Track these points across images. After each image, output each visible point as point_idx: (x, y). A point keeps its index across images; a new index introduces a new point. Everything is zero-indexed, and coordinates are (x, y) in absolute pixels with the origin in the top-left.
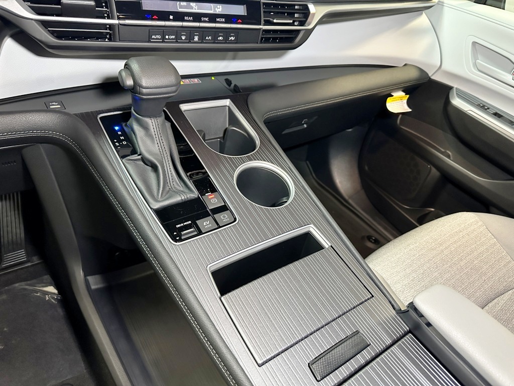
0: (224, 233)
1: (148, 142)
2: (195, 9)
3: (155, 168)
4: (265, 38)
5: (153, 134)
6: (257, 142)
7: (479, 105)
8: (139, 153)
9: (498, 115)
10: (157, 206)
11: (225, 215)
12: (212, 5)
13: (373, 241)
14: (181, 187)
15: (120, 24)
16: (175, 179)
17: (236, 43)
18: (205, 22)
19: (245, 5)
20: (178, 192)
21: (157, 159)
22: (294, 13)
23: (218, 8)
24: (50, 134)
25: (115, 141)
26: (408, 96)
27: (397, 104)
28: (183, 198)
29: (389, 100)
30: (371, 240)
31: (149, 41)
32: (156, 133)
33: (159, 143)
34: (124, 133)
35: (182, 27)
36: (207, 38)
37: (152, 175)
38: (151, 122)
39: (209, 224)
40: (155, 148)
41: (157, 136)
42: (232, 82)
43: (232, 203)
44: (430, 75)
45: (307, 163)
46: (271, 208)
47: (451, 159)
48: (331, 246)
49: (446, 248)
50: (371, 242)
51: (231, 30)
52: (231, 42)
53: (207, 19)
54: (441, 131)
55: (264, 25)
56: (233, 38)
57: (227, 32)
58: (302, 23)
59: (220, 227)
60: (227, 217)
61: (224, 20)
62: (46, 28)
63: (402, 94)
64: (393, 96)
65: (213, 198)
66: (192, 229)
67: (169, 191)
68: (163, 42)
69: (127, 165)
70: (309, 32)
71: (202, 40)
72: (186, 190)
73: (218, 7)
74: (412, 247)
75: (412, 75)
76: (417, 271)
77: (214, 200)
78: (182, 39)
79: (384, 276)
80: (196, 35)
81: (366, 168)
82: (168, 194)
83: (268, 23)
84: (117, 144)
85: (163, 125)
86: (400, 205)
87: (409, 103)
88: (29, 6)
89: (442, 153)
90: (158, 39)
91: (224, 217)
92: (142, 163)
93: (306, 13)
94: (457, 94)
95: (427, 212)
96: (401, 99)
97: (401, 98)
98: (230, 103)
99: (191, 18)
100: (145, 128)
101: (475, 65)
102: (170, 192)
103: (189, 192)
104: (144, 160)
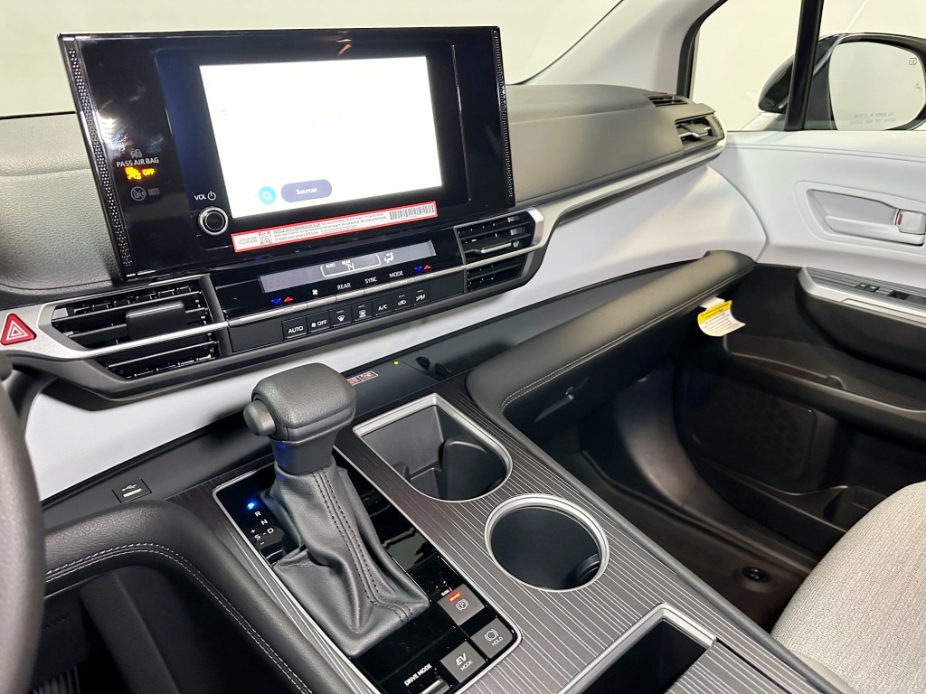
0: (500, 671)
1: (316, 519)
2: (351, 269)
3: (336, 567)
4: (472, 281)
5: (322, 501)
6: (506, 460)
7: (858, 287)
8: (300, 545)
9: (899, 295)
10: (357, 648)
11: (493, 631)
12: (377, 255)
13: (757, 577)
14: (393, 594)
15: (232, 327)
16: (378, 580)
17: (428, 303)
18: (372, 284)
19: (430, 241)
20: (392, 606)
21: (336, 549)
22: (509, 230)
23: (387, 257)
24: (131, 549)
25: (253, 531)
26: (730, 302)
27: (718, 321)
28: (403, 616)
29: (701, 318)
30: (752, 575)
31: (284, 340)
32: (327, 498)
33: (335, 517)
34: (267, 513)
35: (336, 303)
36: (380, 308)
37: (333, 583)
38: (313, 481)
39: (467, 661)
40: (330, 529)
41: (329, 504)
42: (430, 361)
43: (499, 601)
44: (754, 259)
45: (584, 455)
46: (576, 589)
47: (845, 388)
48: (718, 640)
49: (916, 567)
50: (753, 579)
51: (415, 286)
52: (421, 303)
53: (374, 280)
54: (807, 344)
55: (468, 263)
56: (422, 297)
57: (409, 291)
58: (527, 242)
59: (490, 661)
60: (496, 634)
61: (401, 273)
62: (105, 366)
63: (718, 302)
64: (705, 309)
65: (458, 599)
66: (438, 682)
67: (371, 609)
68: (309, 334)
69: (285, 576)
70: (541, 254)
71: (372, 313)
72: (403, 597)
73: (388, 255)
74: (852, 582)
75: (725, 266)
76: (883, 634)
77: (461, 602)
78: (339, 322)
79: (826, 662)
80: (362, 309)
81: (696, 439)
82: (373, 615)
83: (473, 257)
84: (258, 537)
85: (337, 478)
86: (780, 493)
87: (737, 313)
88: (72, 338)
89: (824, 382)
90: (299, 332)
91: (491, 635)
92: (311, 564)
93: (528, 225)
94: (813, 278)
95: (836, 494)
96: (721, 311)
97: (720, 309)
98: (438, 399)
99: (349, 285)
100: (305, 494)
101: (826, 224)
102: (375, 608)
103: (411, 600)
104: (314, 557)
